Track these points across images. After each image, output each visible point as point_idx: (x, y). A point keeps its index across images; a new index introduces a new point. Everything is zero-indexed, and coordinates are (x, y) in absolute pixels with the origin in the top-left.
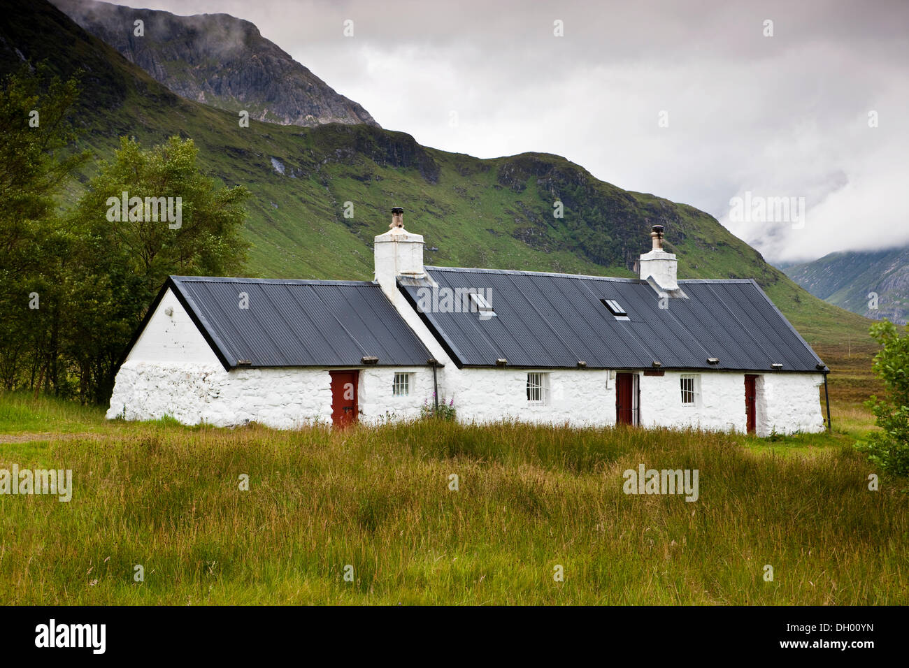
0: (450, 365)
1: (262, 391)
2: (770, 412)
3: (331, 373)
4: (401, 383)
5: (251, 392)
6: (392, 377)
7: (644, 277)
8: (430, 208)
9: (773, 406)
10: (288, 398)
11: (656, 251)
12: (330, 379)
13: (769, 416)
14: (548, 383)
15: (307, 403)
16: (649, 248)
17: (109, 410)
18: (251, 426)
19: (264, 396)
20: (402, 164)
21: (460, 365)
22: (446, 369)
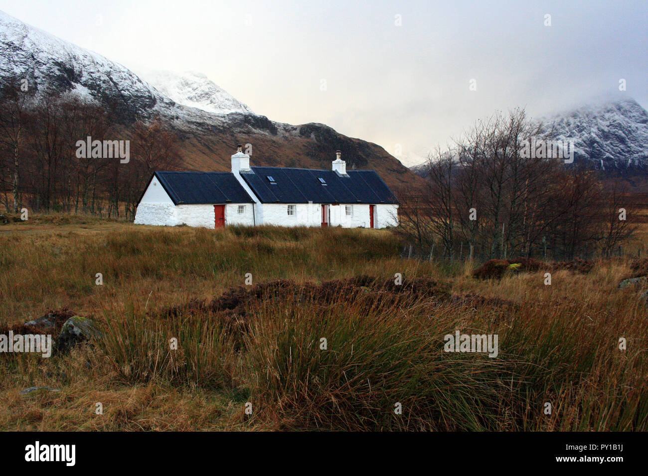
0: (259, 203)
1: (188, 213)
2: (379, 218)
3: (214, 206)
4: (241, 209)
5: (184, 213)
6: (237, 207)
7: (334, 169)
8: (273, 144)
9: (380, 216)
10: (198, 215)
11: (338, 160)
12: (214, 208)
13: (378, 220)
14: (296, 209)
15: (205, 217)
16: (335, 159)
17: (135, 221)
18: (184, 225)
19: (189, 214)
20: (262, 128)
21: (262, 202)
22: (257, 204)
